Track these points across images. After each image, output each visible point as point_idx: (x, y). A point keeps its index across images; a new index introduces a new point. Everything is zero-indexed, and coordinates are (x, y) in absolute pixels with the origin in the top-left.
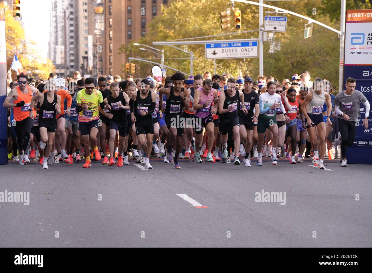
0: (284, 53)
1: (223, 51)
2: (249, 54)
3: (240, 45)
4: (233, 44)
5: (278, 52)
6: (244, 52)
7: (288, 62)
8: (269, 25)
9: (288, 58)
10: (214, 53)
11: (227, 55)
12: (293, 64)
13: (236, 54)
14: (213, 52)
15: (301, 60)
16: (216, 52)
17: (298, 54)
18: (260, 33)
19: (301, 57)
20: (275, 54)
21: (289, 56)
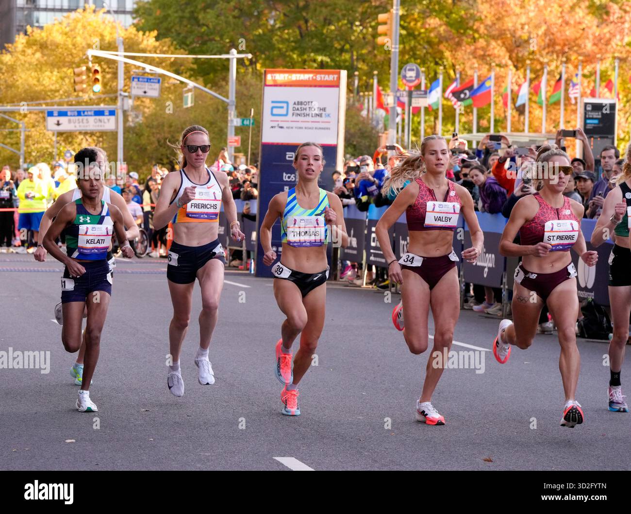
0: (147, 127)
1: (70, 121)
2: (104, 126)
3: (93, 114)
4: (84, 112)
5: (140, 125)
6: (97, 124)
7: (153, 139)
8: (138, 88)
9: (153, 133)
10: (58, 124)
11: (75, 127)
12: (159, 142)
13: (87, 126)
14: (56, 122)
15: (169, 136)
16: (60, 122)
17: (166, 129)
18: (119, 99)
19: (170, 132)
20: (135, 127)
21: (154, 131)
